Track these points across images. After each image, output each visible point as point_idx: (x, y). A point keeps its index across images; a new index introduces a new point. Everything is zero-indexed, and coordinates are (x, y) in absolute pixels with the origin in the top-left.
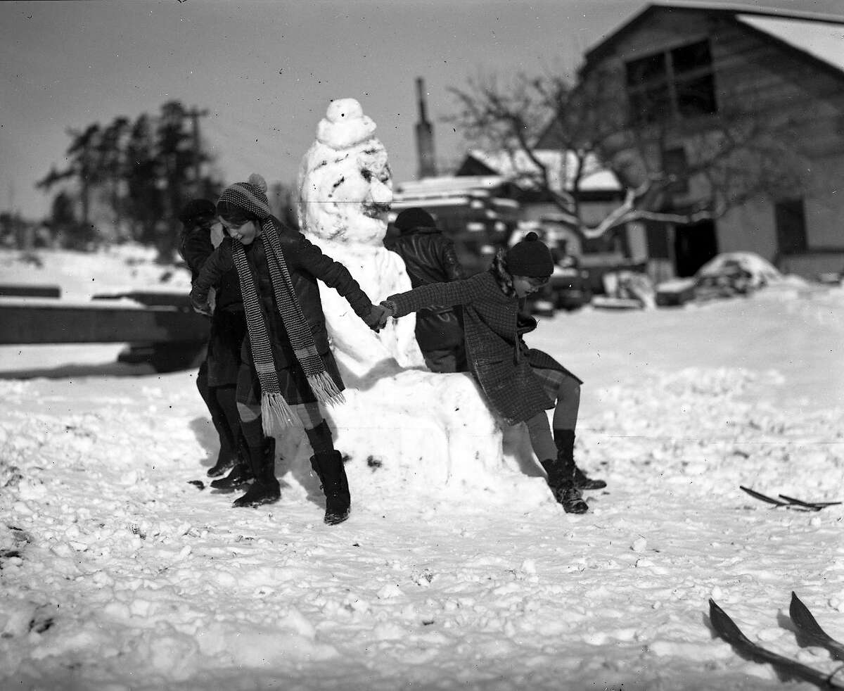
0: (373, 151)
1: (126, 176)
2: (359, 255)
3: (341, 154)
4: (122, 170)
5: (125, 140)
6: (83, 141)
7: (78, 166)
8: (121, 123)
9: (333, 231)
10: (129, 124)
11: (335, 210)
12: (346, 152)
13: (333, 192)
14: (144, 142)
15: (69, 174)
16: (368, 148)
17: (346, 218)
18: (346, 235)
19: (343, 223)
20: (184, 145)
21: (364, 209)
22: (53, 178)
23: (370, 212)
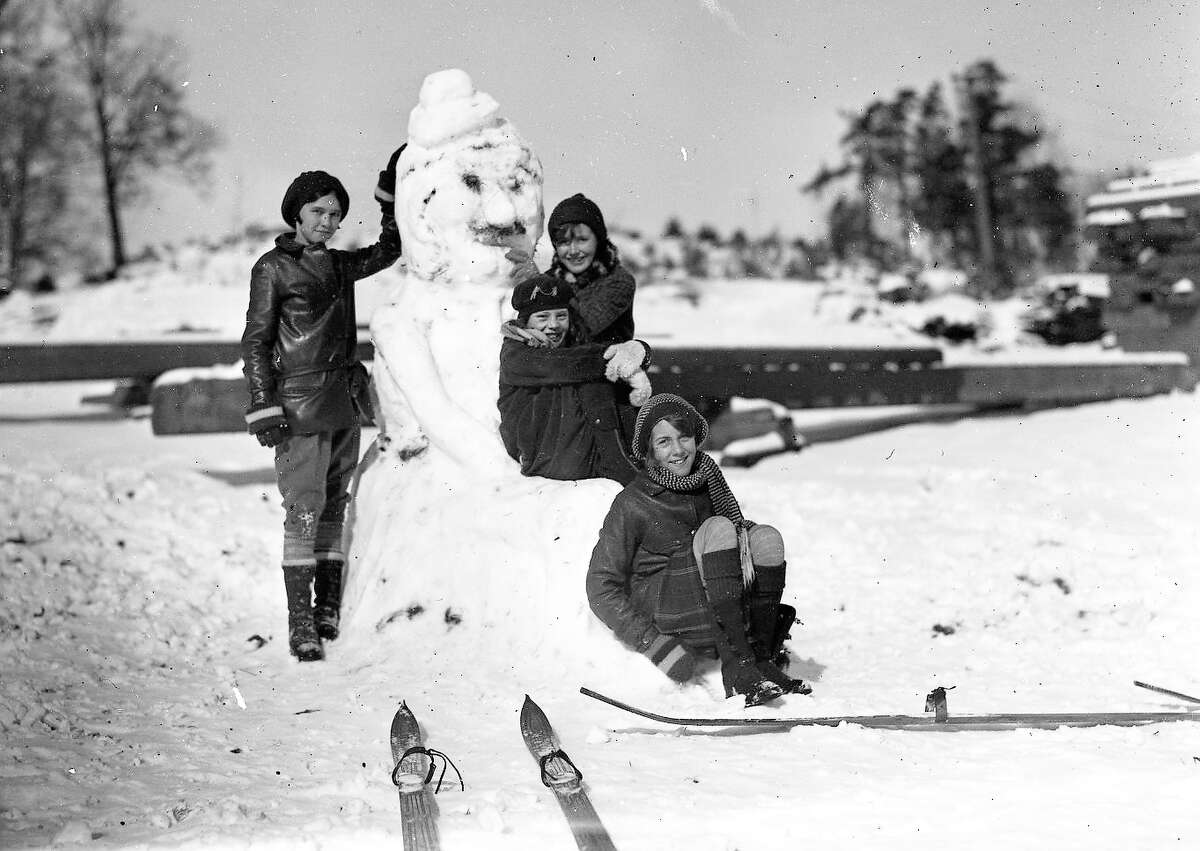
0: (488, 146)
1: (917, 170)
2: (471, 303)
3: (434, 154)
4: (911, 161)
5: (914, 118)
6: (863, 125)
7: (856, 160)
8: (906, 95)
9: (432, 267)
10: (918, 96)
11: (429, 237)
12: (441, 150)
13: (424, 210)
14: (939, 121)
15: (843, 172)
16: (480, 142)
17: (447, 248)
18: (449, 273)
19: (443, 258)
20: (1000, 121)
21: (471, 232)
22: (824, 178)
23: (481, 237)
